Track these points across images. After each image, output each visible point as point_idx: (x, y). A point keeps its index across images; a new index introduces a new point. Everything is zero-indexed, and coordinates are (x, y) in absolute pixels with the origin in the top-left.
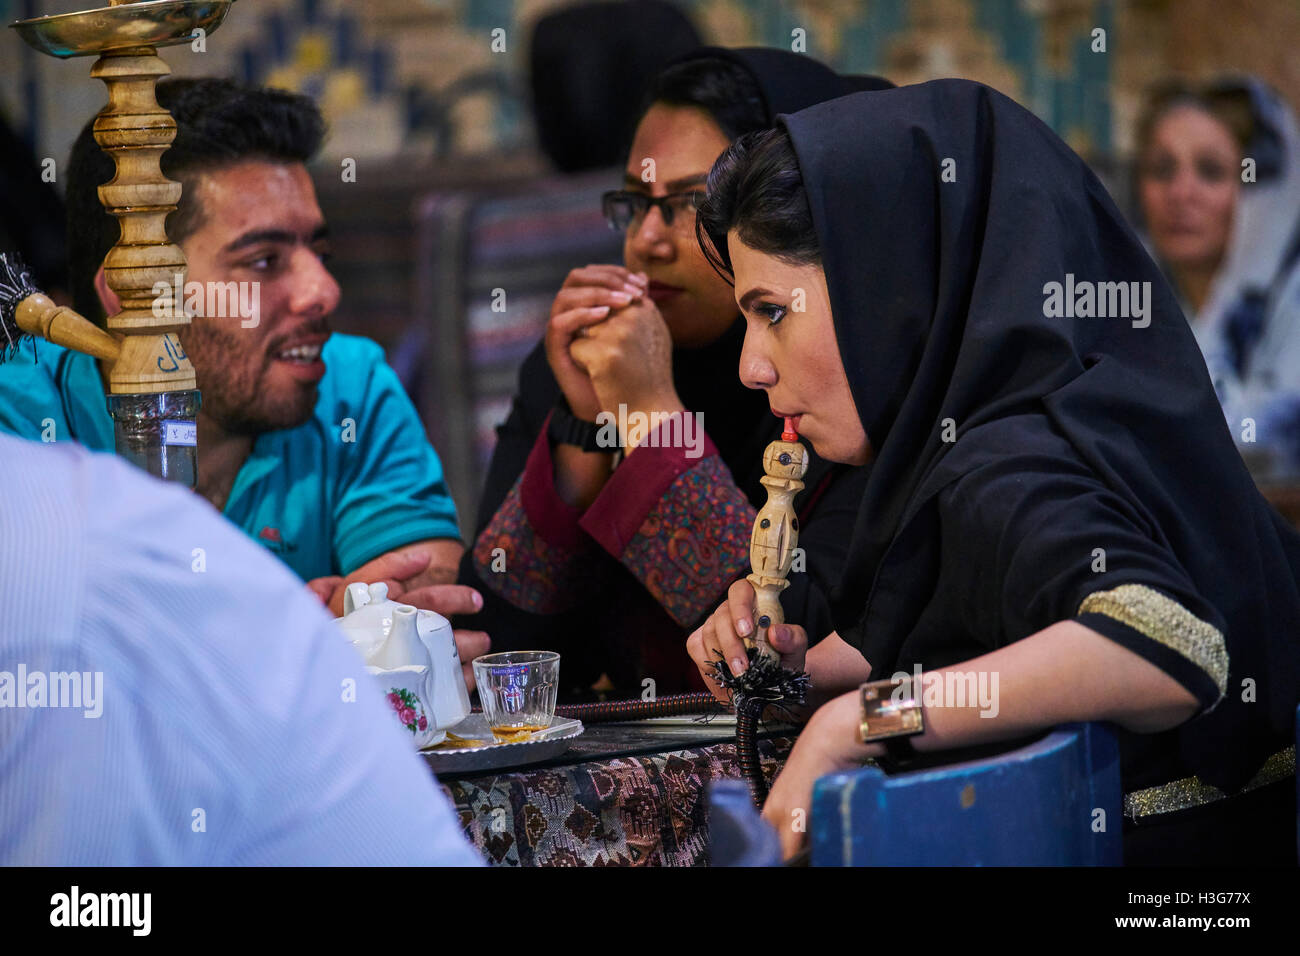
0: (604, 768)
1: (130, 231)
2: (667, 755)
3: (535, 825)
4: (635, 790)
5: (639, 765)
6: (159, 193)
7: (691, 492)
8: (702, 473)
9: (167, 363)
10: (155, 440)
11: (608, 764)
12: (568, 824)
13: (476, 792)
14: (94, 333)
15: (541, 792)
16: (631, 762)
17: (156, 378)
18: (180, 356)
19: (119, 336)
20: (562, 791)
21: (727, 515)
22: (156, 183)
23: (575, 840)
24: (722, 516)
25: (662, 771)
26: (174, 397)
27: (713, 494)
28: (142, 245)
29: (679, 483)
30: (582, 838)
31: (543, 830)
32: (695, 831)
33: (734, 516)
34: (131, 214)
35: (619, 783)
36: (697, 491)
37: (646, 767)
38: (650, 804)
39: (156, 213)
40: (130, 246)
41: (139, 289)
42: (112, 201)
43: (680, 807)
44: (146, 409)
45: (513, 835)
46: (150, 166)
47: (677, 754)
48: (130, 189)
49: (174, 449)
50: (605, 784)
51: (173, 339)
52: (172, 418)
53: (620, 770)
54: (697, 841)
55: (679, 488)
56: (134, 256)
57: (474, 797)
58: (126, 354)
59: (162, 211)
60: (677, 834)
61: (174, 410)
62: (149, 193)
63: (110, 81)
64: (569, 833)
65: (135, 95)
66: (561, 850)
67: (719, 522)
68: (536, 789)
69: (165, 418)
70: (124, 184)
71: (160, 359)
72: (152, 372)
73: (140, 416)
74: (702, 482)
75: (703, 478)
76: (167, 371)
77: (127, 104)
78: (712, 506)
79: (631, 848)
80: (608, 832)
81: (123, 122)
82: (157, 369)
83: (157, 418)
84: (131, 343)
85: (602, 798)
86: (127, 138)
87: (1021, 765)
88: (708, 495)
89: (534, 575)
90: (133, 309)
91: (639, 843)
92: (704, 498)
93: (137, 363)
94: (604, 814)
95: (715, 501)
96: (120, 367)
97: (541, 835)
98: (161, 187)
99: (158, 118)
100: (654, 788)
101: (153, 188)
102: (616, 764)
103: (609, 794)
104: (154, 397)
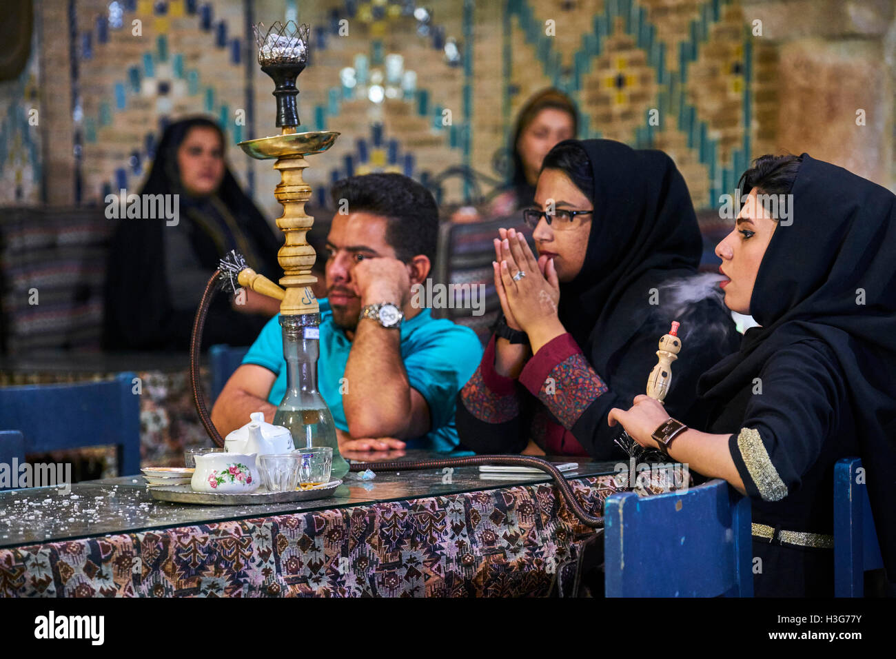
0: (509, 491)
1: (290, 239)
2: (538, 485)
3: (475, 518)
4: (523, 501)
5: (525, 490)
6: (303, 222)
7: (562, 373)
8: (568, 364)
9: (306, 301)
10: (300, 336)
11: (510, 489)
12: (491, 517)
13: (448, 502)
14: (273, 286)
15: (479, 502)
16: (521, 488)
17: (301, 307)
18: (312, 296)
19: (284, 288)
20: (489, 502)
21: (578, 384)
22: (302, 217)
23: (494, 525)
24: (576, 383)
25: (536, 492)
26: (309, 316)
27: (573, 374)
28: (295, 246)
29: (556, 369)
30: (497, 525)
31: (479, 521)
32: (551, 521)
33: (583, 383)
34: (290, 232)
35: (515, 498)
36: (565, 372)
37: (529, 491)
38: (530, 508)
39: (302, 231)
40: (290, 246)
41: (294, 266)
42: (282, 226)
43: (545, 509)
44: (297, 322)
45: (465, 523)
46: (300, 209)
47: (543, 485)
48: (290, 220)
49: (309, 340)
50: (509, 499)
51: (309, 289)
52: (308, 326)
53: (516, 492)
54: (552, 525)
55: (557, 371)
56: (292, 251)
57: (447, 505)
58: (287, 296)
59: (304, 230)
60: (543, 521)
61: (309, 322)
62: (299, 222)
63: (282, 171)
64: (491, 522)
65: (293, 176)
66: (487, 530)
67: (575, 387)
68: (476, 501)
69: (305, 326)
70: (288, 217)
71: (303, 298)
72: (299, 305)
73: (294, 325)
74: (568, 368)
75: (568, 366)
76: (306, 304)
77: (289, 181)
78: (572, 379)
79: (521, 529)
80: (510, 521)
81: (287, 189)
82: (302, 303)
83: (301, 327)
84: (289, 290)
85: (507, 505)
86: (289, 196)
87: (704, 490)
88: (570, 374)
89: (485, 404)
90: (291, 275)
91: (524, 526)
92: (568, 375)
93: (292, 301)
94: (508, 513)
95: (573, 377)
96: (284, 302)
97: (478, 523)
98: (304, 219)
99: (304, 187)
100: (532, 500)
101: (301, 219)
102: (514, 489)
103: (511, 503)
104: (300, 316)
